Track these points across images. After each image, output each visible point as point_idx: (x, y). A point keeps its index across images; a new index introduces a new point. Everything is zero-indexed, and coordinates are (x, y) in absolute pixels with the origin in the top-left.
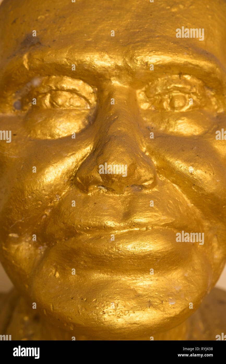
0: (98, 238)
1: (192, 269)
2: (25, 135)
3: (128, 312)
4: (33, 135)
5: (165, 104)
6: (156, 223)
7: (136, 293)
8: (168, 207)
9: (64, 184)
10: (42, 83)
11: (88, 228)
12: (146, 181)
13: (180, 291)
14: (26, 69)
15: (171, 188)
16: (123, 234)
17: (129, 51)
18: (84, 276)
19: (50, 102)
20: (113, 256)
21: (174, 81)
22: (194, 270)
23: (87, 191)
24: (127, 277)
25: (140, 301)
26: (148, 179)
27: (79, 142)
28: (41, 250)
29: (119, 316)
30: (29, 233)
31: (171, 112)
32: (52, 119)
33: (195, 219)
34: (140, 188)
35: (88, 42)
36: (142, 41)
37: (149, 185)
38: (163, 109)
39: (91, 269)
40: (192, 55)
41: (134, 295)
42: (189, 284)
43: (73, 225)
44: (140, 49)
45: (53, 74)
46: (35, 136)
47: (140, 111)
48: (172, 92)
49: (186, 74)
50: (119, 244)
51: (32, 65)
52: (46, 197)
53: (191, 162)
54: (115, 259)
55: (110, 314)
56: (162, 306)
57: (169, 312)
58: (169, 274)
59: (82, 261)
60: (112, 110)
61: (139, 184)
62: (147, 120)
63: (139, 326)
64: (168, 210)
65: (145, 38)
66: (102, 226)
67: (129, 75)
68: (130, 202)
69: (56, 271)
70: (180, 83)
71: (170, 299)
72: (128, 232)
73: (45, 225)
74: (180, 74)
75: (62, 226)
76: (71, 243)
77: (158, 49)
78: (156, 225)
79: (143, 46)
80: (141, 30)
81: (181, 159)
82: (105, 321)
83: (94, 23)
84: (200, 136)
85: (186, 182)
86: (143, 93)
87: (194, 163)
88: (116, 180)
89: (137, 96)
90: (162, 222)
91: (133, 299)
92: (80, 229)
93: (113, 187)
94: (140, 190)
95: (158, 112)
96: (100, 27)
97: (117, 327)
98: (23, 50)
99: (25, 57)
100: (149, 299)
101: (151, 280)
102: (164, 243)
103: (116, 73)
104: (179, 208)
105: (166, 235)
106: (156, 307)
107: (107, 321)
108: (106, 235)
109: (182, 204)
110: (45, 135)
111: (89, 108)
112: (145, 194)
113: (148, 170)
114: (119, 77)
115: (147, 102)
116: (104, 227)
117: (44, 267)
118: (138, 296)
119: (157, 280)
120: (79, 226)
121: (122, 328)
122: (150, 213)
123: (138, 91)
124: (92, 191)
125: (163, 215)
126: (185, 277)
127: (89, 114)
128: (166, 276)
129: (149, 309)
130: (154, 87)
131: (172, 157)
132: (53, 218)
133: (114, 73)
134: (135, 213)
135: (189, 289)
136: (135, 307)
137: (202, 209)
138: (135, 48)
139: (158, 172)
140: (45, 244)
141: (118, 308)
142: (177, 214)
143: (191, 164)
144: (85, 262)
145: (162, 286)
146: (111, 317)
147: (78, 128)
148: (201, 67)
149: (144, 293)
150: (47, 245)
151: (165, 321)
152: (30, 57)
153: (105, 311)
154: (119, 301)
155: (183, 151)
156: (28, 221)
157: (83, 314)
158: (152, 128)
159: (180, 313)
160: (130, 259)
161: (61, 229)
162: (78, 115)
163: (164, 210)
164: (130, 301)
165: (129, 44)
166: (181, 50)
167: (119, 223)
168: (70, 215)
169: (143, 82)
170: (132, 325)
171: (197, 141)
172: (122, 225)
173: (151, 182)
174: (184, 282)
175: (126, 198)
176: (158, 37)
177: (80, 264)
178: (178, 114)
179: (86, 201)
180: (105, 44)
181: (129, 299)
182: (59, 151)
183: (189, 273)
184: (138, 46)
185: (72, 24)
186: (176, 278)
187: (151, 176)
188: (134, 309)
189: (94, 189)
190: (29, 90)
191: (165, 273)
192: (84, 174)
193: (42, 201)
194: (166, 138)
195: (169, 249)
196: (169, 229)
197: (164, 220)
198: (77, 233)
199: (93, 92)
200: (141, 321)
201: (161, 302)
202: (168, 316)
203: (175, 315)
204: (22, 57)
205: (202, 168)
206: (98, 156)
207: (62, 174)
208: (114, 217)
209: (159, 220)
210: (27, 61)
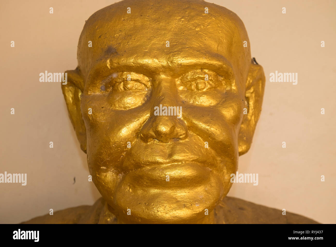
0: (154, 169)
1: (210, 186)
2: (109, 108)
3: (172, 211)
4: (114, 108)
5: (193, 87)
6: (187, 159)
7: (176, 200)
8: (194, 150)
9: (133, 138)
10: (118, 76)
11: (148, 163)
12: (181, 135)
13: (203, 198)
14: (109, 68)
15: (196, 138)
16: (168, 166)
17: (170, 57)
18: (146, 191)
19: (123, 87)
20: (162, 179)
21: (198, 73)
22: (211, 186)
23: (147, 142)
24: (171, 191)
25: (179, 204)
26: (182, 134)
27: (141, 112)
28: (120, 176)
29: (167, 213)
30: (113, 166)
31: (197, 91)
32: (125, 98)
33: (212, 156)
34: (178, 139)
35: (145, 52)
36: (177, 51)
37: (183, 137)
38: (192, 90)
39: (151, 186)
40: (208, 58)
41: (175, 201)
42: (208, 194)
43: (139, 162)
44: (176, 56)
45: (125, 71)
46: (115, 108)
47: (178, 91)
48: (197, 80)
49: (205, 69)
50: (166, 172)
51: (112, 66)
52: (123, 145)
53: (208, 123)
54: (164, 181)
55: (162, 212)
56: (192, 207)
57: (196, 210)
58: (196, 189)
59: (145, 182)
60: (161, 93)
61: (177, 137)
62: (182, 97)
63: (178, 218)
64: (195, 152)
65: (180, 49)
66: (156, 162)
67: (171, 71)
68: (172, 148)
69: (130, 188)
70: (202, 75)
71: (196, 203)
72: (171, 165)
73: (122, 162)
74: (202, 69)
75: (133, 162)
76: (138, 172)
77: (188, 56)
78: (187, 161)
79: (179, 54)
80: (177, 44)
81: (202, 122)
82: (159, 216)
83: (149, 39)
84: (214, 106)
85: (205, 135)
86: (180, 80)
87: (210, 124)
88: (164, 136)
89: (176, 82)
90: (191, 159)
91: (175, 203)
92: (143, 164)
93: (162, 140)
94: (178, 141)
95: (189, 92)
96: (153, 42)
97: (166, 219)
98: (106, 56)
99: (108, 61)
100: (184, 204)
101: (185, 192)
102: (192, 171)
103: (162, 70)
104: (201, 150)
105: (193, 166)
106: (188, 208)
107: (160, 216)
108: (159, 167)
109: (203, 148)
110: (121, 107)
111: (147, 90)
112: (181, 143)
113: (182, 129)
114: (164, 72)
115: (182, 86)
116: (157, 162)
117: (122, 186)
118: (178, 202)
119: (189, 192)
120: (143, 162)
121: (169, 220)
122: (184, 154)
123: (176, 79)
124: (150, 142)
125: (191, 155)
126: (206, 190)
127: (147, 94)
128: (194, 190)
129: (184, 209)
130: (186, 77)
131: (196, 121)
132: (127, 157)
133: (161, 70)
134: (175, 154)
135: (208, 197)
136: (176, 208)
137: (216, 150)
138: (174, 56)
139: (188, 129)
140: (122, 172)
141: (166, 208)
142: (200, 154)
143: (208, 125)
144: (147, 183)
145: (192, 196)
146: (162, 213)
147: (140, 103)
148: (214, 65)
149: (181, 200)
150: (124, 173)
151: (194, 215)
152: (111, 61)
153: (158, 210)
154: (167, 204)
155: (203, 116)
156: (112, 159)
157: (147, 212)
158: (185, 102)
159: (202, 211)
160: (173, 180)
161: (132, 164)
162: (141, 95)
163: (192, 152)
164: (173, 205)
165: (170, 53)
166: (201, 55)
167: (166, 160)
168: (137, 156)
169: (179, 75)
170: (174, 218)
171: (212, 110)
172: (168, 161)
173: (184, 136)
174: (205, 193)
175: (170, 145)
176: (188, 48)
177: (144, 184)
178: (201, 93)
179: (146, 147)
180: (156, 53)
181: (172, 203)
182: (130, 118)
183: (208, 188)
184: (175, 54)
185: (135, 40)
186: (200, 191)
187: (184, 132)
188: (175, 209)
189: (151, 141)
190: (110, 80)
191: (193, 188)
192: (145, 132)
193: (120, 148)
194: (193, 108)
195: (195, 174)
196: (195, 163)
197: (192, 158)
198: (142, 166)
199: (149, 81)
200: (179, 216)
201: (191, 205)
202: (195, 213)
203: (199, 212)
204: (106, 61)
205: (214, 127)
206: (153, 122)
207: (132, 132)
208: (163, 156)
209: (189, 158)
210: (109, 64)
